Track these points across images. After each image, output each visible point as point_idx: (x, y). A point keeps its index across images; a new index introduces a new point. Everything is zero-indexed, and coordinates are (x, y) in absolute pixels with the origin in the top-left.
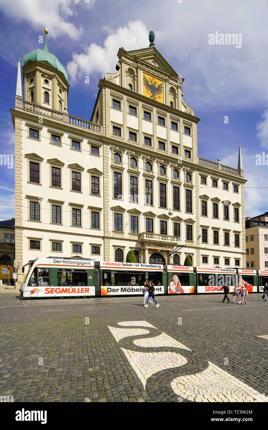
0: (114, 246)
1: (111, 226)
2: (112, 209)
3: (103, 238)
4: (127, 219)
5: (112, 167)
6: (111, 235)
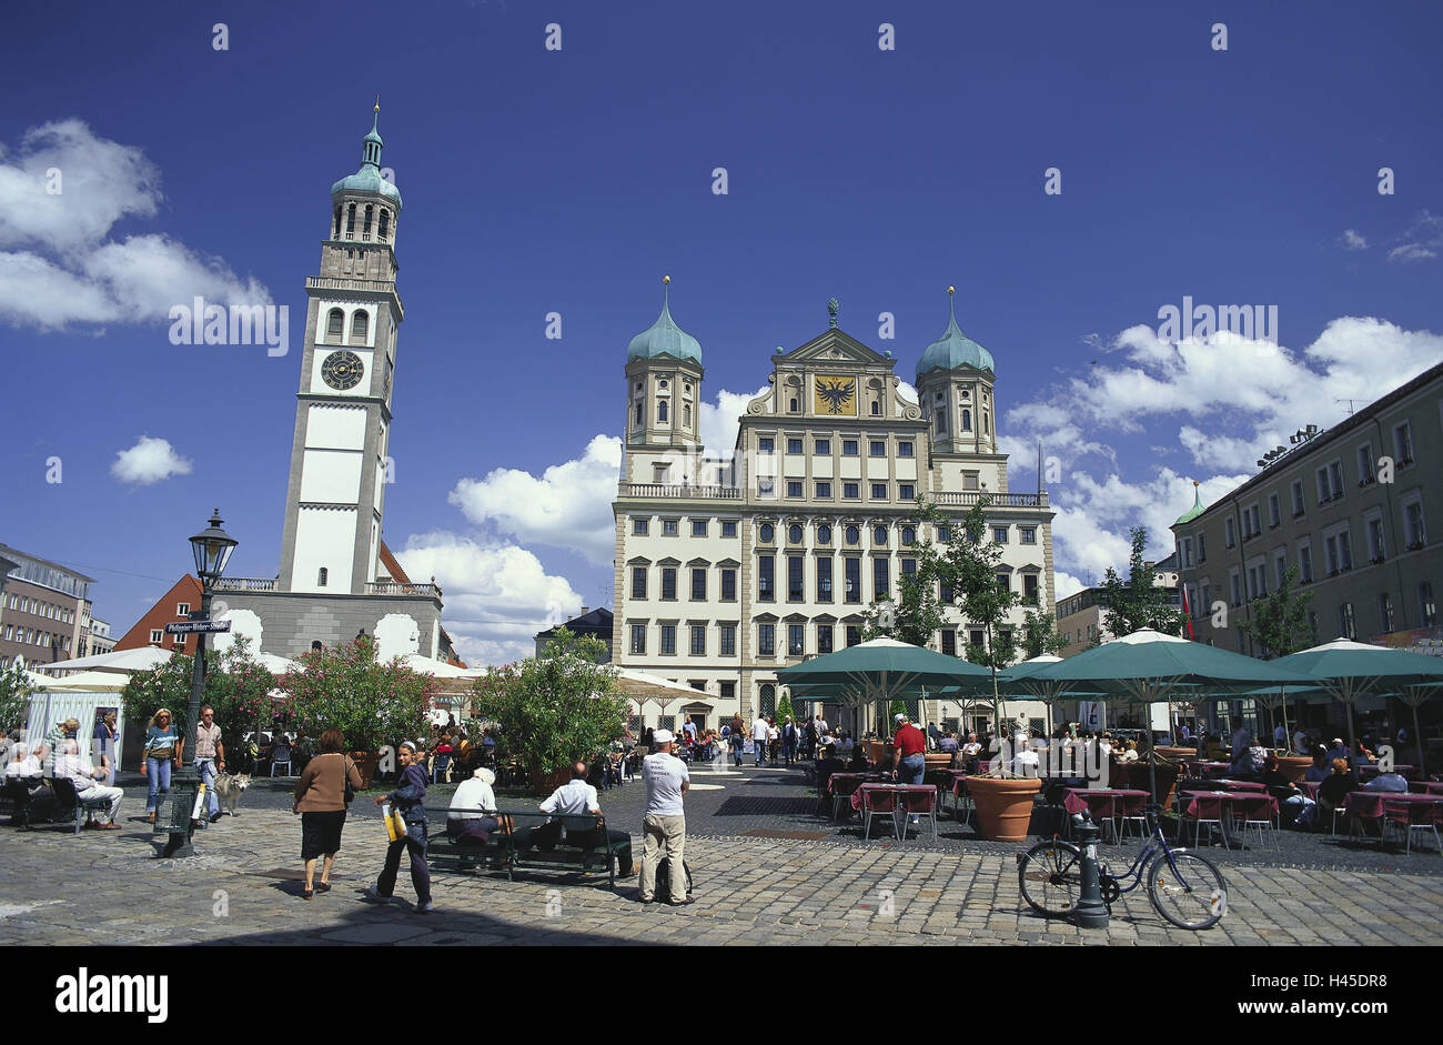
0: (757, 681)
1: (754, 650)
2: (757, 619)
3: (740, 669)
4: (781, 632)
5: (758, 551)
6: (754, 662)
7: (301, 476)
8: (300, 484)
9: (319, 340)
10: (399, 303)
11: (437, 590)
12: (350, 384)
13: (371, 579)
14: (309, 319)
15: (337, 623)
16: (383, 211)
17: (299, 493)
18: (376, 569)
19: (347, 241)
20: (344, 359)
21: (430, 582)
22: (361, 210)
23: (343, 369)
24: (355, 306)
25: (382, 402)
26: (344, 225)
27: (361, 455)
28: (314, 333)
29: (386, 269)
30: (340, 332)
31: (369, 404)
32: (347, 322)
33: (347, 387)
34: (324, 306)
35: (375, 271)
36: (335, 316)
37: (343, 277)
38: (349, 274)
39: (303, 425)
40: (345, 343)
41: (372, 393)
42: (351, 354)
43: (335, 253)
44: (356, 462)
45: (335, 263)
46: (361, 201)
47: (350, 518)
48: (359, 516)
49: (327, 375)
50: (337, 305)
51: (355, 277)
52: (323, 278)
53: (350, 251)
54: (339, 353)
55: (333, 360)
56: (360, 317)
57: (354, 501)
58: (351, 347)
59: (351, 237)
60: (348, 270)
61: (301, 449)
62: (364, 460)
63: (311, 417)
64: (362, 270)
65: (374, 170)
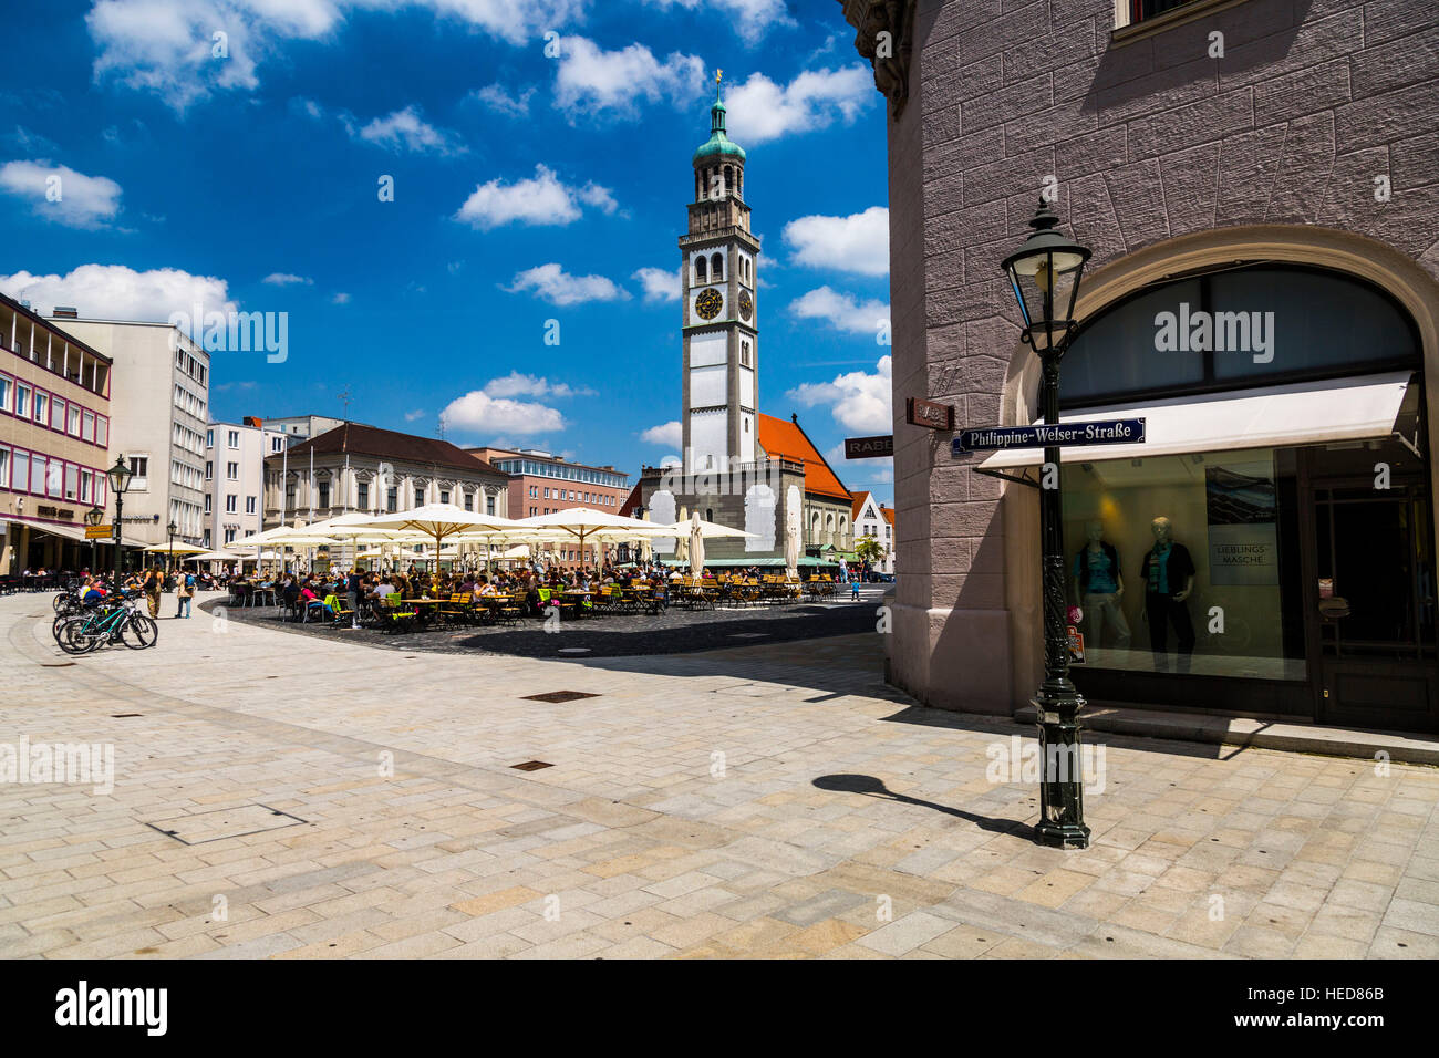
7: (689, 389)
8: (689, 396)
9: (692, 283)
12: (714, 314)
13: (745, 459)
16: (727, 168)
17: (690, 403)
19: (704, 201)
20: (709, 295)
23: (709, 303)
24: (713, 251)
25: (737, 323)
26: (701, 188)
27: (726, 367)
28: (687, 280)
29: (731, 216)
30: (705, 274)
31: (728, 327)
32: (709, 266)
33: (713, 316)
34: (693, 256)
35: (724, 219)
36: (701, 262)
37: (703, 230)
38: (707, 227)
39: (688, 351)
40: (709, 282)
41: (729, 318)
42: (712, 290)
43: (696, 212)
44: (722, 373)
45: (698, 220)
46: (710, 165)
47: (723, 417)
48: (729, 414)
49: (699, 311)
50: (701, 253)
51: (711, 228)
52: (690, 235)
53: (707, 208)
54: (705, 291)
55: (702, 299)
56: (717, 259)
57: (724, 403)
58: (713, 284)
59: (706, 195)
60: (706, 223)
61: (688, 369)
62: (729, 370)
63: (692, 344)
64: (715, 221)
65: (720, 135)
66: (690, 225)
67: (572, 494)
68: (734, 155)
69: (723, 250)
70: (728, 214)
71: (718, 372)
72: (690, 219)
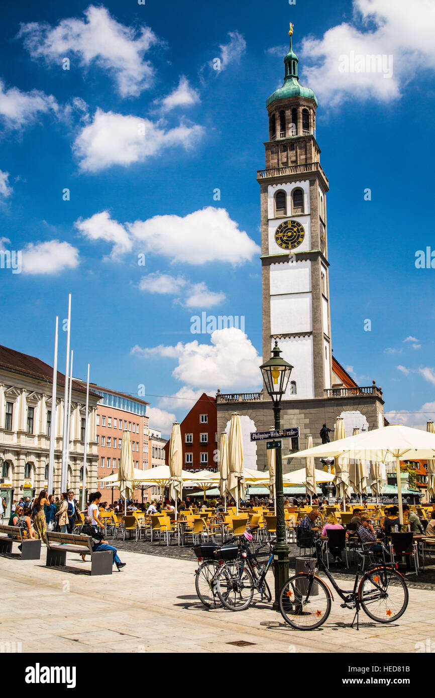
7: (270, 316)
8: (269, 322)
9: (271, 215)
10: (324, 177)
11: (379, 390)
12: (296, 244)
13: (328, 386)
14: (262, 202)
15: (307, 421)
16: (304, 111)
17: (269, 329)
18: (330, 379)
19: (282, 139)
20: (290, 226)
21: (372, 385)
22: (288, 113)
23: (290, 234)
24: (294, 185)
25: (320, 254)
26: (278, 128)
27: (310, 295)
28: (266, 211)
29: (311, 154)
30: (285, 207)
31: (311, 257)
32: (289, 200)
33: (294, 247)
34: (272, 190)
35: (303, 157)
36: (280, 197)
37: (281, 166)
38: (286, 164)
39: (267, 279)
40: (289, 214)
41: (312, 248)
42: (293, 222)
43: (274, 149)
44: (307, 301)
45: (275, 156)
46: (287, 107)
47: (308, 342)
48: (314, 341)
49: (279, 241)
50: (280, 187)
51: (290, 164)
52: (268, 170)
53: (285, 146)
54: (286, 223)
55: (282, 229)
56: (298, 194)
57: (309, 330)
58: (293, 216)
59: (284, 135)
60: (285, 160)
61: (268, 297)
62: (313, 299)
63: (271, 273)
64: (294, 159)
65: (295, 81)
66: (268, 161)
67: (110, 421)
68: (311, 100)
69: (305, 185)
70: (307, 152)
71: (300, 300)
72: (267, 156)
